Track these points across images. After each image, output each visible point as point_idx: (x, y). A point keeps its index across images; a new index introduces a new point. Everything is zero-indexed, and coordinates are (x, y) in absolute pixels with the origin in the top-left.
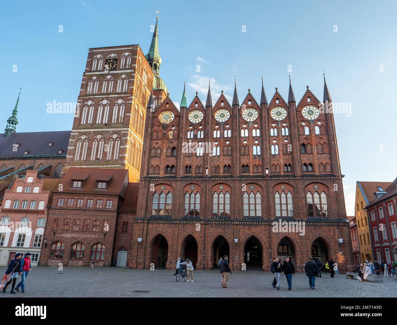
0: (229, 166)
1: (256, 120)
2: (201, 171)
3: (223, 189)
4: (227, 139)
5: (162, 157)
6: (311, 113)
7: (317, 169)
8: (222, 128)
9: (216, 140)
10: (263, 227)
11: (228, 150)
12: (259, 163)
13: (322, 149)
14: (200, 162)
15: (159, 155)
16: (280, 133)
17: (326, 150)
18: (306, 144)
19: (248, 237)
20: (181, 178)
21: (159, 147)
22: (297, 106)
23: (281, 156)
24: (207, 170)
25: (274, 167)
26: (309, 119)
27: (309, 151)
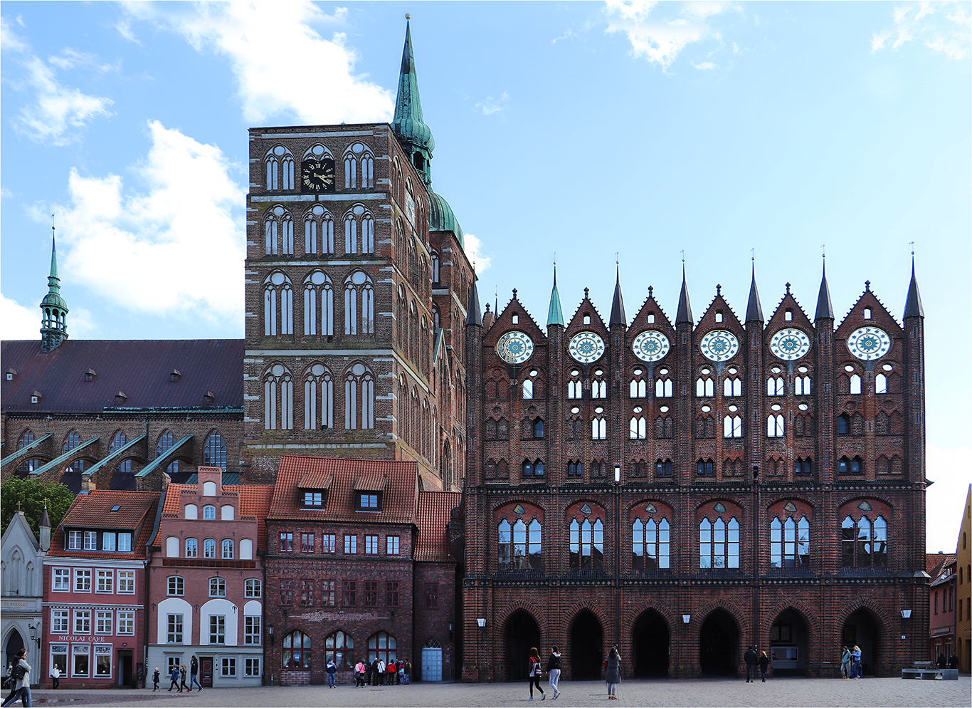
0: (668, 460)
1: (733, 358)
2: (604, 471)
3: (655, 511)
4: (664, 401)
5: (513, 442)
6: (869, 344)
7: (870, 469)
8: (650, 375)
9: (638, 401)
10: (742, 591)
11: (665, 427)
12: (738, 455)
13: (889, 425)
14: (601, 453)
15: (504, 437)
16: (791, 389)
17: (897, 429)
18: (850, 414)
19: (709, 610)
20: (560, 489)
21: (502, 417)
22: (836, 327)
23: (791, 441)
24: (617, 470)
25: (772, 465)
26: (864, 357)
27: (856, 431)
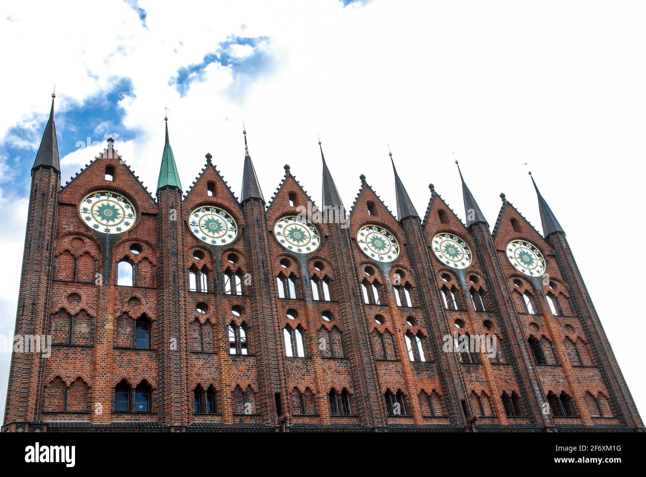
0: (345, 391)
1: (398, 260)
6: (526, 259)
7: (584, 408)
8: (304, 270)
9: (291, 304)
11: (331, 342)
12: (433, 386)
13: (578, 354)
14: (244, 376)
17: (588, 359)
18: (538, 338)
21: (83, 310)
25: (475, 401)
26: (528, 273)
27: (550, 360)
